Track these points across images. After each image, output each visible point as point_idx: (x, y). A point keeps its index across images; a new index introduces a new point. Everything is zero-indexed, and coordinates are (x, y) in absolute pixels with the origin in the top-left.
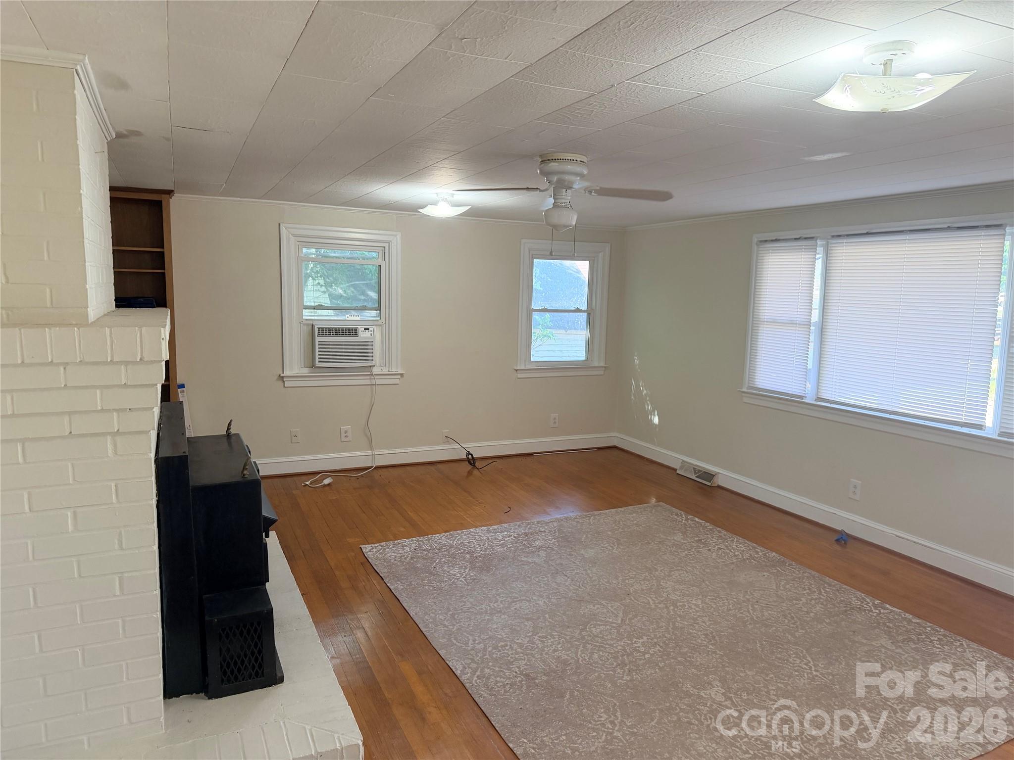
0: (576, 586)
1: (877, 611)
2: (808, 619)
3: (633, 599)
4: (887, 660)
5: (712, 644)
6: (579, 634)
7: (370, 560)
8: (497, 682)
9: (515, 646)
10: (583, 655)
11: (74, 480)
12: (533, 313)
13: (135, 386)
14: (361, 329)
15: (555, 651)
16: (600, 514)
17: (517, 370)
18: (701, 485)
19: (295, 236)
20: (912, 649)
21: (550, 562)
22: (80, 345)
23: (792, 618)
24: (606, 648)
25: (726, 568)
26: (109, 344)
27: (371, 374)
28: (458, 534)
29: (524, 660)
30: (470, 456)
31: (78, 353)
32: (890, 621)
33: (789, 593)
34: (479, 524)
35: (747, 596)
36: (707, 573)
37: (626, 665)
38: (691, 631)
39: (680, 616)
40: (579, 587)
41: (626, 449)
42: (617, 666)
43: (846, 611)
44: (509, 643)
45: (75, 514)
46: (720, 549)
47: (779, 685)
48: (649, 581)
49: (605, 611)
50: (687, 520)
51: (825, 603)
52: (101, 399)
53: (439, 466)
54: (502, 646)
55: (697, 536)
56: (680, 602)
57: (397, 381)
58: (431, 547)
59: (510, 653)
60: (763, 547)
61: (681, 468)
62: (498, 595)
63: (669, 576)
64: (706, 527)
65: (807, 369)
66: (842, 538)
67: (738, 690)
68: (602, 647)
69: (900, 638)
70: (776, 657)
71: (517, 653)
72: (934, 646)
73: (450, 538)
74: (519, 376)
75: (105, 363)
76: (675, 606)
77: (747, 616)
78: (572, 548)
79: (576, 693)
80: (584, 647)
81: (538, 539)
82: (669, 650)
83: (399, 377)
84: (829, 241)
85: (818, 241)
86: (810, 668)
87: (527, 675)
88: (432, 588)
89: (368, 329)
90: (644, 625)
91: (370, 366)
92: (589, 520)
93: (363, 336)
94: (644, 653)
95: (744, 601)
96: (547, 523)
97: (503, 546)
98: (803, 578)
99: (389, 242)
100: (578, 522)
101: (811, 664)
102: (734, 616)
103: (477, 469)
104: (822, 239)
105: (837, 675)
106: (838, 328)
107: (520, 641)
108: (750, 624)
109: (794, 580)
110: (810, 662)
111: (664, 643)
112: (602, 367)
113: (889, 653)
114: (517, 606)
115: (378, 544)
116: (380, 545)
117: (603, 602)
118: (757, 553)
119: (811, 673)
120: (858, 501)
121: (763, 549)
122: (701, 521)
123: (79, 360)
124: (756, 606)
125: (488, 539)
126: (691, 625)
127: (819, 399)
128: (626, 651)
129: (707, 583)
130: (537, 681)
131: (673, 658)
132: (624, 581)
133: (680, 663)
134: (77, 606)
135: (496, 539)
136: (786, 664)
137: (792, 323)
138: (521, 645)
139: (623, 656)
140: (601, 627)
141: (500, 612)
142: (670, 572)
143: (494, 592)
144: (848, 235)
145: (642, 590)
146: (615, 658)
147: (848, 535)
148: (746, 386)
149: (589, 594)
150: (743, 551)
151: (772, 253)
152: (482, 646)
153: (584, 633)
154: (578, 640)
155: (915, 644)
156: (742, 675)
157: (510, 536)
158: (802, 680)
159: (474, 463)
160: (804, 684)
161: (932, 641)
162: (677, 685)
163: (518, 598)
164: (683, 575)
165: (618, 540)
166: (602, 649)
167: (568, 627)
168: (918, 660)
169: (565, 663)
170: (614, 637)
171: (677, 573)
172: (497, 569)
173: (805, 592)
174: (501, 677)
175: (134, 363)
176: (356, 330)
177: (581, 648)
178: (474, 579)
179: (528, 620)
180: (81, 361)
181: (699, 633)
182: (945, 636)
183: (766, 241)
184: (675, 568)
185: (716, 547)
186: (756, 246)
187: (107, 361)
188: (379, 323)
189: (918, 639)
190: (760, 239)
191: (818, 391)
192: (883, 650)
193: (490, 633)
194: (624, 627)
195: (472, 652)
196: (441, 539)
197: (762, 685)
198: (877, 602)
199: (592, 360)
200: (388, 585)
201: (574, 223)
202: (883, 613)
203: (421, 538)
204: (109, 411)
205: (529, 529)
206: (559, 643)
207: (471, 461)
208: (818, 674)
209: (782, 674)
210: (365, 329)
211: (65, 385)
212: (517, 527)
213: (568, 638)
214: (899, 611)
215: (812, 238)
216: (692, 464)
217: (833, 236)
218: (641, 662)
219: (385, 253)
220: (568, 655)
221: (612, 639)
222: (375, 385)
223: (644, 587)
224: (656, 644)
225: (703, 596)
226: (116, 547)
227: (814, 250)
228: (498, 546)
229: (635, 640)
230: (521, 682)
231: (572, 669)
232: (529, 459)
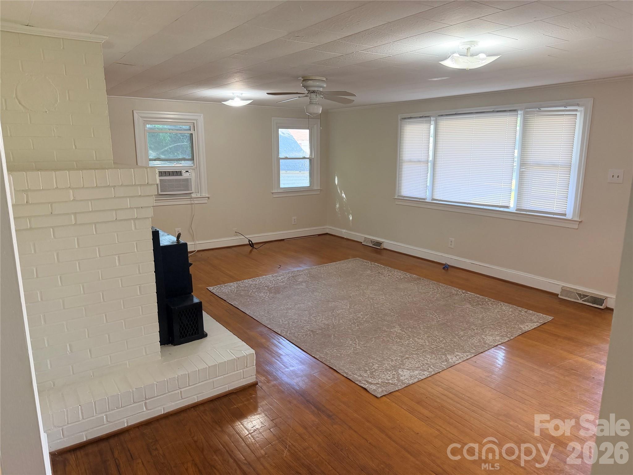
0: (324, 295)
1: (464, 295)
2: (434, 300)
3: (353, 298)
4: (469, 312)
5: (392, 312)
6: (331, 314)
7: (215, 293)
8: (299, 335)
9: (303, 321)
10: (335, 321)
11: (118, 241)
12: (280, 160)
13: (144, 196)
14: (184, 171)
15: (321, 321)
16: (328, 265)
17: (273, 193)
18: (375, 249)
19: (142, 117)
20: (480, 307)
21: (309, 287)
22: (121, 178)
23: (427, 300)
24: (344, 318)
25: (393, 283)
26: (133, 176)
27: (191, 198)
28: (257, 279)
29: (309, 325)
30: (250, 242)
31: (120, 181)
32: (470, 298)
33: (424, 291)
34: (266, 274)
35: (405, 293)
36: (385, 285)
37: (356, 323)
38: (382, 308)
39: (376, 303)
40: (326, 296)
41: (333, 234)
42: (351, 324)
43: (450, 296)
44: (299, 320)
45: (119, 257)
46: (390, 275)
47: (424, 325)
48: (358, 291)
49: (341, 304)
50: (371, 264)
51: (440, 293)
52: (130, 203)
53: (234, 248)
54: (297, 322)
55: (378, 271)
56: (375, 298)
57: (206, 201)
58: (245, 285)
59: (301, 324)
60: (409, 273)
61: (364, 241)
62: (288, 302)
63: (368, 288)
64: (381, 267)
65: (427, 186)
66: (446, 267)
67: (407, 328)
68: (342, 317)
69: (475, 304)
70: (421, 315)
71: (305, 323)
72: (489, 306)
73: (254, 281)
74: (274, 196)
75: (132, 185)
76: (373, 300)
77: (406, 301)
78: (318, 281)
79: (336, 335)
80: (335, 318)
81: (300, 278)
82: (373, 316)
83: (207, 199)
84: (437, 118)
85: (431, 118)
86: (437, 318)
87: (312, 331)
88: (253, 302)
89: (188, 171)
90: (360, 308)
91: (190, 193)
92: (323, 268)
93: (185, 175)
94: (363, 318)
95: (404, 295)
96: (302, 271)
97: (283, 282)
98: (430, 284)
99: (196, 120)
100: (318, 269)
101: (437, 316)
102: (400, 301)
103: (256, 249)
104: (433, 117)
105: (449, 319)
106: (442, 163)
107: (304, 319)
108: (408, 304)
109: (425, 285)
110: (436, 316)
111: (371, 314)
112: (319, 190)
113: (470, 310)
114: (299, 306)
115: (216, 286)
116: (217, 287)
117: (339, 301)
118: (407, 276)
119: (438, 320)
120: (453, 248)
121: (409, 274)
122: (378, 264)
123: (120, 184)
124: (409, 297)
125: (274, 280)
126: (382, 306)
127: (433, 199)
128: (354, 318)
129: (386, 289)
130: (317, 332)
131: (376, 319)
132: (347, 292)
133: (379, 320)
134: (121, 300)
135: (278, 280)
136: (426, 317)
137: (419, 161)
138: (305, 321)
139: (353, 320)
140: (341, 310)
141: (291, 309)
142: (368, 286)
143: (285, 301)
144: (446, 115)
145: (356, 295)
146: (350, 321)
147: (448, 265)
148: (397, 195)
149: (332, 298)
150: (400, 275)
151: (408, 125)
152: (287, 322)
153: (333, 313)
154: (331, 316)
155: (481, 305)
156: (408, 322)
157: (285, 278)
158: (434, 322)
159: (253, 246)
160: (435, 323)
161: (488, 304)
162: (380, 329)
163: (297, 303)
164: (374, 287)
165: (340, 275)
166: (343, 318)
167: (325, 312)
168: (482, 311)
169: (328, 325)
170: (347, 313)
171: (371, 287)
172: (283, 292)
173: (431, 290)
174: (300, 333)
175: (144, 185)
176: (181, 172)
177: (334, 319)
178: (273, 297)
179: (305, 311)
180: (121, 185)
181: (386, 309)
182: (494, 302)
183: (405, 118)
184: (370, 285)
185: (388, 275)
186: (400, 121)
187: (133, 185)
188: (194, 167)
189: (482, 304)
190: (402, 117)
191: (432, 196)
192: (468, 309)
193: (289, 317)
194: (351, 309)
195: (283, 325)
196: (248, 282)
197: (417, 325)
198: (464, 291)
199: (313, 186)
200: (230, 303)
201: (320, 112)
202: (467, 295)
203: (238, 282)
204: (132, 208)
205: (294, 274)
206: (323, 318)
207: (251, 245)
208: (440, 319)
209: (425, 321)
210: (186, 171)
211: (115, 196)
212: (287, 274)
213: (326, 316)
214: (474, 294)
215: (428, 117)
216: (370, 239)
217: (439, 116)
218: (362, 322)
219: (194, 126)
220: (328, 322)
221: (347, 314)
222: (194, 204)
223: (357, 293)
224: (367, 314)
225: (385, 295)
226: (138, 273)
227: (430, 123)
228: (280, 282)
229: (357, 314)
230: (310, 333)
231: (331, 327)
232: (282, 242)
